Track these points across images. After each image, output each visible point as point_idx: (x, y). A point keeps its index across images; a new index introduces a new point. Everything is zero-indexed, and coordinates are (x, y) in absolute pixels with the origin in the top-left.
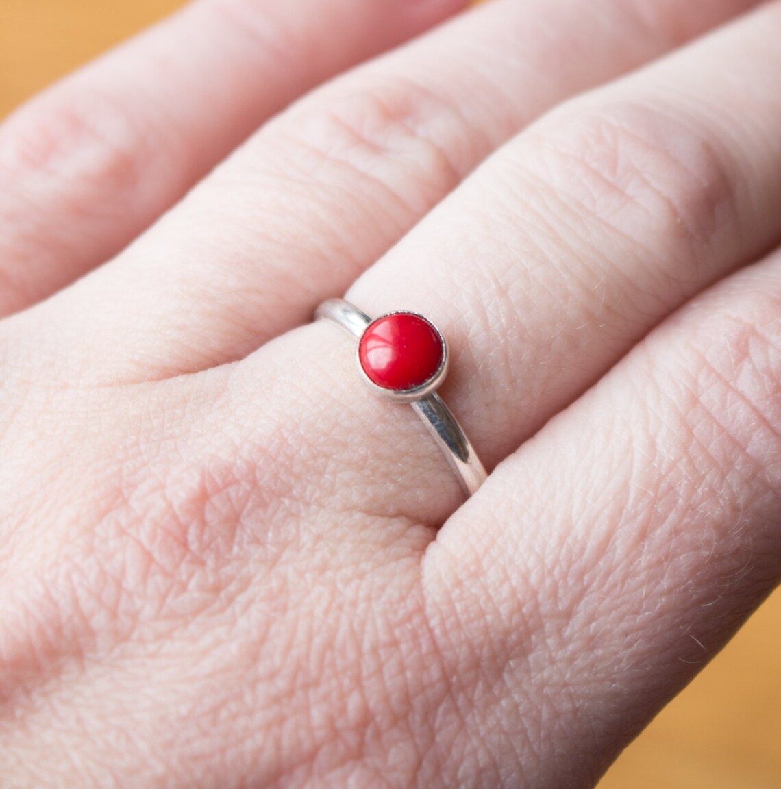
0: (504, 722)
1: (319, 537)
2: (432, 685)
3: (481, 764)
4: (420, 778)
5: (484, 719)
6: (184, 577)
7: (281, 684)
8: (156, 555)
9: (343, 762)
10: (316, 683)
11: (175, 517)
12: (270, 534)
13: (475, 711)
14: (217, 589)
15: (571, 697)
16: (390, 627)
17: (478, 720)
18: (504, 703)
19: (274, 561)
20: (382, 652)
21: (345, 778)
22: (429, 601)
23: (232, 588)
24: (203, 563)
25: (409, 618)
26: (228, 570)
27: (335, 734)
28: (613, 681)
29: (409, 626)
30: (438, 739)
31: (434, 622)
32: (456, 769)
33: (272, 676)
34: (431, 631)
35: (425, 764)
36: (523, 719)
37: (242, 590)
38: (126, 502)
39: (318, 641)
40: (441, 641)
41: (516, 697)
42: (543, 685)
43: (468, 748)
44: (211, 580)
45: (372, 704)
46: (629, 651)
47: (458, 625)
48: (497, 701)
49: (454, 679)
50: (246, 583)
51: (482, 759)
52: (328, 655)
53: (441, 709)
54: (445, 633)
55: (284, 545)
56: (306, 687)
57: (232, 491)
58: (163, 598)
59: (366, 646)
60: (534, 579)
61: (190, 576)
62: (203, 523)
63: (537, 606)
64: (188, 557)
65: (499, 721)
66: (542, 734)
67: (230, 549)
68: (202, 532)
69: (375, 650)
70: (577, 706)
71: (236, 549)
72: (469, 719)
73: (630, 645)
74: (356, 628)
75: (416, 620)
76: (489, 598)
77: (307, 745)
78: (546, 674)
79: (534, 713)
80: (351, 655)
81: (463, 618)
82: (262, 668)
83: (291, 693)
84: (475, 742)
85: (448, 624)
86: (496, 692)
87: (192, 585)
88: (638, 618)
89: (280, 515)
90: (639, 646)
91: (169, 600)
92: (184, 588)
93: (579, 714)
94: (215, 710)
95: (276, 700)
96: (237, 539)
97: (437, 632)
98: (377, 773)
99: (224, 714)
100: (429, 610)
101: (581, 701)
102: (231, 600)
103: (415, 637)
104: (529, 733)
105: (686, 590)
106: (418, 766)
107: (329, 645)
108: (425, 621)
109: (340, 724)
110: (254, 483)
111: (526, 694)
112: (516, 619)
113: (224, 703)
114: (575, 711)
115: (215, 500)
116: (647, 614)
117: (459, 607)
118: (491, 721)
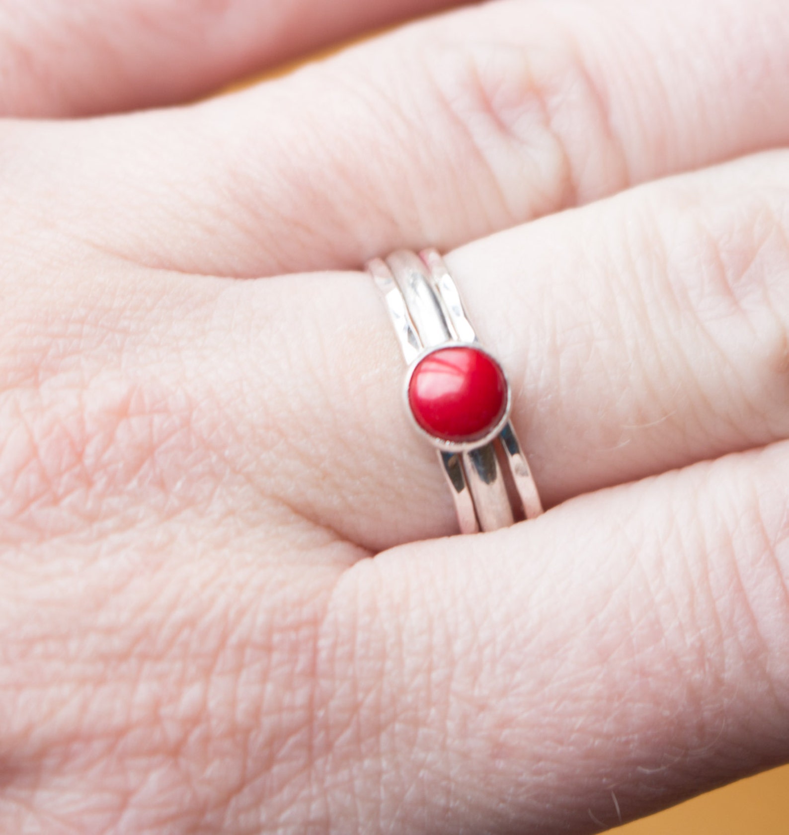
0: (358, 784)
1: (231, 512)
2: (292, 708)
3: (312, 816)
4: (233, 803)
5: (336, 770)
6: (61, 490)
7: (117, 643)
8: (42, 452)
9: (153, 752)
10: (159, 658)
11: (81, 422)
12: (179, 485)
13: (330, 757)
14: (91, 518)
15: (448, 792)
16: (270, 630)
17: (328, 768)
18: (367, 763)
19: (171, 514)
20: (249, 652)
21: (147, 771)
22: (330, 617)
23: (110, 523)
24: (90, 483)
25: (296, 627)
26: (114, 502)
27: (155, 719)
28: (503, 801)
29: (293, 636)
30: (276, 769)
31: (323, 643)
32: (281, 810)
33: (110, 631)
34: (315, 651)
35: (246, 790)
36: (382, 789)
37: (120, 529)
38: (37, 385)
39: (180, 614)
40: (322, 666)
41: (384, 764)
42: (420, 766)
43: (305, 793)
44: (90, 505)
45: (212, 704)
46: (536, 779)
47: (351, 656)
48: (361, 758)
49: (321, 713)
50: (128, 524)
51: (316, 810)
52: (185, 633)
53: (292, 741)
54: (331, 659)
55: (189, 502)
56: (144, 657)
57: (157, 419)
58: (28, 502)
59: (233, 640)
60: (458, 647)
61: (68, 492)
62: (110, 439)
63: (449, 678)
64: (77, 470)
65: (351, 779)
66: (398, 813)
67: (128, 480)
68: (105, 448)
69: (241, 647)
70: (451, 805)
71: (134, 484)
72: (319, 763)
73: (538, 773)
74: (232, 614)
75: (305, 632)
76: (399, 643)
77: (118, 720)
78: (430, 757)
79: (397, 789)
80: (211, 643)
81: (360, 651)
82: (103, 619)
83: (124, 657)
84: (315, 790)
85: (340, 651)
86: (364, 748)
87: (66, 502)
88: (560, 749)
89: (199, 468)
90: (550, 779)
91: (33, 507)
92: (56, 501)
93: (450, 814)
94: (30, 642)
95: (105, 658)
96: (142, 472)
97: (323, 655)
98: (187, 779)
99: (39, 649)
100: (326, 627)
101: (458, 803)
102: (102, 535)
103: (295, 649)
104: (383, 806)
105: (627, 743)
106: (238, 789)
107: (191, 622)
108: (315, 638)
109: (165, 711)
110: (187, 422)
111: (397, 766)
112: (419, 680)
113: (44, 638)
114: (446, 809)
115: (135, 421)
116: (571, 748)
117: (360, 637)
118: (344, 775)
